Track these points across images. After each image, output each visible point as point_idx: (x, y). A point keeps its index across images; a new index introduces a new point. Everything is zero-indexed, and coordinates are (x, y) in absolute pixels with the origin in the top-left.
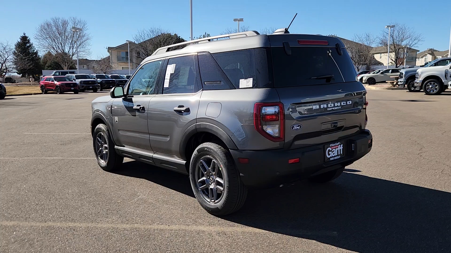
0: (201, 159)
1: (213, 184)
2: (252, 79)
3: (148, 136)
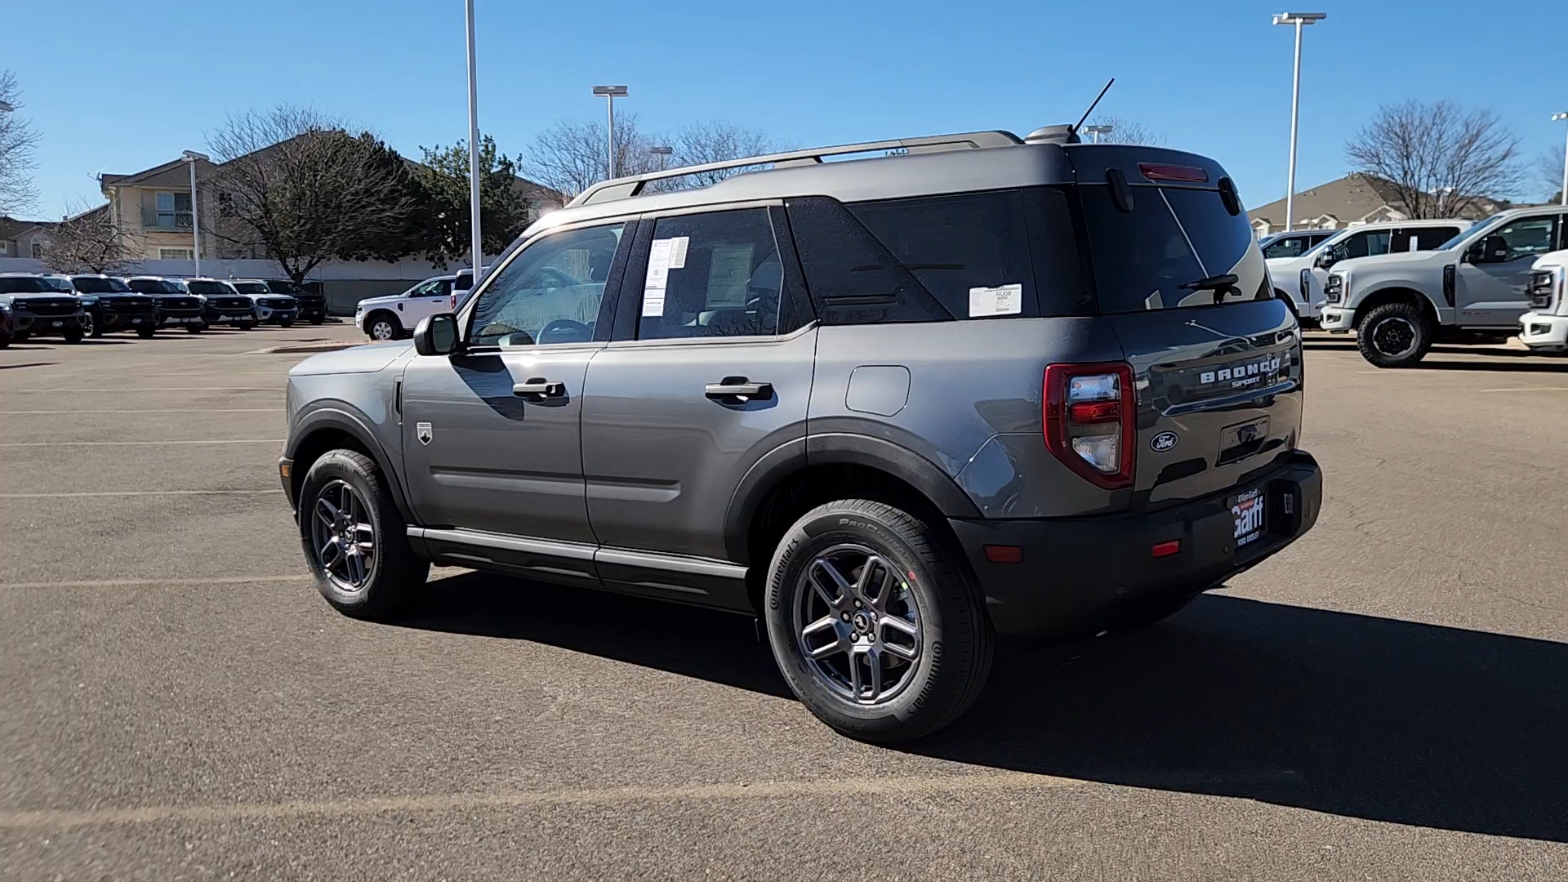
0: (820, 555)
1: (866, 637)
2: (1019, 286)
3: (575, 488)
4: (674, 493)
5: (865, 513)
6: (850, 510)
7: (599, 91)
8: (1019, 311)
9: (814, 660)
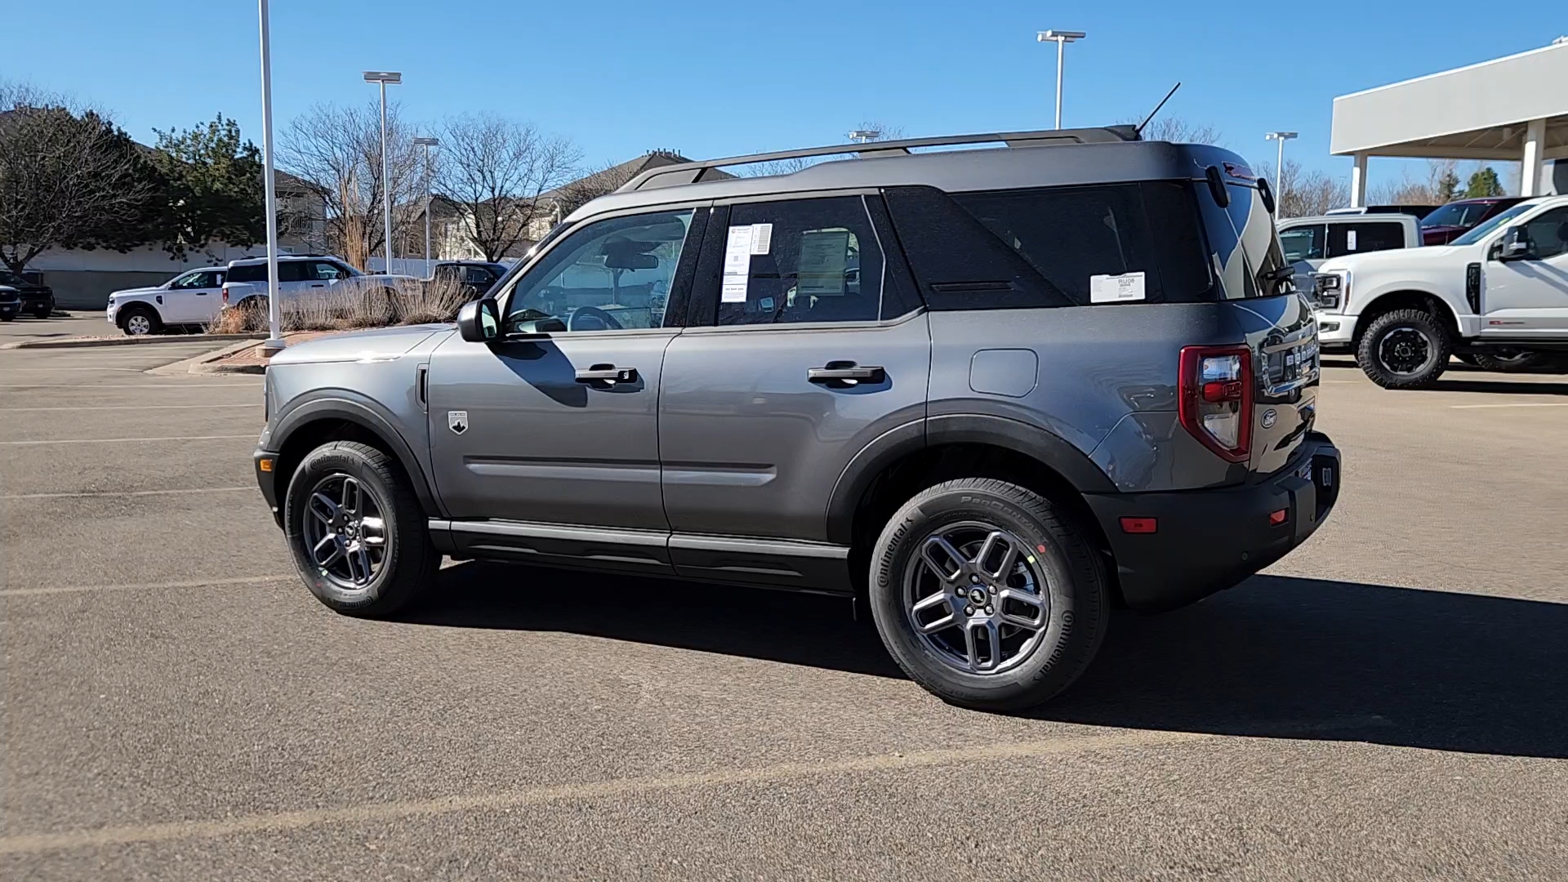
0: (936, 532)
1: (982, 611)
2: (1143, 274)
3: (651, 474)
4: (768, 477)
5: (988, 491)
6: (970, 488)
7: (371, 76)
8: (1143, 297)
9: (925, 635)
